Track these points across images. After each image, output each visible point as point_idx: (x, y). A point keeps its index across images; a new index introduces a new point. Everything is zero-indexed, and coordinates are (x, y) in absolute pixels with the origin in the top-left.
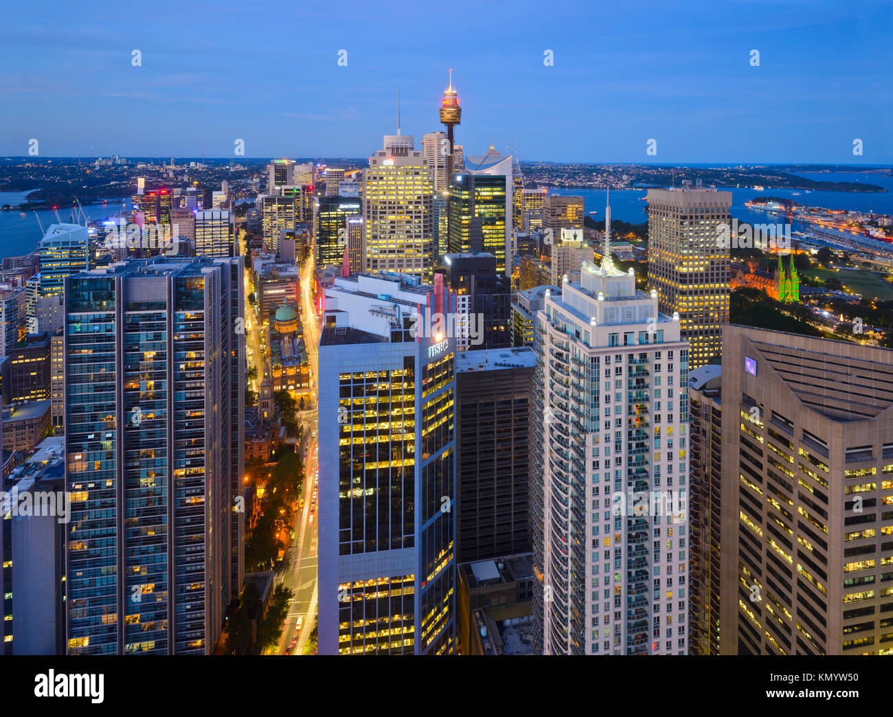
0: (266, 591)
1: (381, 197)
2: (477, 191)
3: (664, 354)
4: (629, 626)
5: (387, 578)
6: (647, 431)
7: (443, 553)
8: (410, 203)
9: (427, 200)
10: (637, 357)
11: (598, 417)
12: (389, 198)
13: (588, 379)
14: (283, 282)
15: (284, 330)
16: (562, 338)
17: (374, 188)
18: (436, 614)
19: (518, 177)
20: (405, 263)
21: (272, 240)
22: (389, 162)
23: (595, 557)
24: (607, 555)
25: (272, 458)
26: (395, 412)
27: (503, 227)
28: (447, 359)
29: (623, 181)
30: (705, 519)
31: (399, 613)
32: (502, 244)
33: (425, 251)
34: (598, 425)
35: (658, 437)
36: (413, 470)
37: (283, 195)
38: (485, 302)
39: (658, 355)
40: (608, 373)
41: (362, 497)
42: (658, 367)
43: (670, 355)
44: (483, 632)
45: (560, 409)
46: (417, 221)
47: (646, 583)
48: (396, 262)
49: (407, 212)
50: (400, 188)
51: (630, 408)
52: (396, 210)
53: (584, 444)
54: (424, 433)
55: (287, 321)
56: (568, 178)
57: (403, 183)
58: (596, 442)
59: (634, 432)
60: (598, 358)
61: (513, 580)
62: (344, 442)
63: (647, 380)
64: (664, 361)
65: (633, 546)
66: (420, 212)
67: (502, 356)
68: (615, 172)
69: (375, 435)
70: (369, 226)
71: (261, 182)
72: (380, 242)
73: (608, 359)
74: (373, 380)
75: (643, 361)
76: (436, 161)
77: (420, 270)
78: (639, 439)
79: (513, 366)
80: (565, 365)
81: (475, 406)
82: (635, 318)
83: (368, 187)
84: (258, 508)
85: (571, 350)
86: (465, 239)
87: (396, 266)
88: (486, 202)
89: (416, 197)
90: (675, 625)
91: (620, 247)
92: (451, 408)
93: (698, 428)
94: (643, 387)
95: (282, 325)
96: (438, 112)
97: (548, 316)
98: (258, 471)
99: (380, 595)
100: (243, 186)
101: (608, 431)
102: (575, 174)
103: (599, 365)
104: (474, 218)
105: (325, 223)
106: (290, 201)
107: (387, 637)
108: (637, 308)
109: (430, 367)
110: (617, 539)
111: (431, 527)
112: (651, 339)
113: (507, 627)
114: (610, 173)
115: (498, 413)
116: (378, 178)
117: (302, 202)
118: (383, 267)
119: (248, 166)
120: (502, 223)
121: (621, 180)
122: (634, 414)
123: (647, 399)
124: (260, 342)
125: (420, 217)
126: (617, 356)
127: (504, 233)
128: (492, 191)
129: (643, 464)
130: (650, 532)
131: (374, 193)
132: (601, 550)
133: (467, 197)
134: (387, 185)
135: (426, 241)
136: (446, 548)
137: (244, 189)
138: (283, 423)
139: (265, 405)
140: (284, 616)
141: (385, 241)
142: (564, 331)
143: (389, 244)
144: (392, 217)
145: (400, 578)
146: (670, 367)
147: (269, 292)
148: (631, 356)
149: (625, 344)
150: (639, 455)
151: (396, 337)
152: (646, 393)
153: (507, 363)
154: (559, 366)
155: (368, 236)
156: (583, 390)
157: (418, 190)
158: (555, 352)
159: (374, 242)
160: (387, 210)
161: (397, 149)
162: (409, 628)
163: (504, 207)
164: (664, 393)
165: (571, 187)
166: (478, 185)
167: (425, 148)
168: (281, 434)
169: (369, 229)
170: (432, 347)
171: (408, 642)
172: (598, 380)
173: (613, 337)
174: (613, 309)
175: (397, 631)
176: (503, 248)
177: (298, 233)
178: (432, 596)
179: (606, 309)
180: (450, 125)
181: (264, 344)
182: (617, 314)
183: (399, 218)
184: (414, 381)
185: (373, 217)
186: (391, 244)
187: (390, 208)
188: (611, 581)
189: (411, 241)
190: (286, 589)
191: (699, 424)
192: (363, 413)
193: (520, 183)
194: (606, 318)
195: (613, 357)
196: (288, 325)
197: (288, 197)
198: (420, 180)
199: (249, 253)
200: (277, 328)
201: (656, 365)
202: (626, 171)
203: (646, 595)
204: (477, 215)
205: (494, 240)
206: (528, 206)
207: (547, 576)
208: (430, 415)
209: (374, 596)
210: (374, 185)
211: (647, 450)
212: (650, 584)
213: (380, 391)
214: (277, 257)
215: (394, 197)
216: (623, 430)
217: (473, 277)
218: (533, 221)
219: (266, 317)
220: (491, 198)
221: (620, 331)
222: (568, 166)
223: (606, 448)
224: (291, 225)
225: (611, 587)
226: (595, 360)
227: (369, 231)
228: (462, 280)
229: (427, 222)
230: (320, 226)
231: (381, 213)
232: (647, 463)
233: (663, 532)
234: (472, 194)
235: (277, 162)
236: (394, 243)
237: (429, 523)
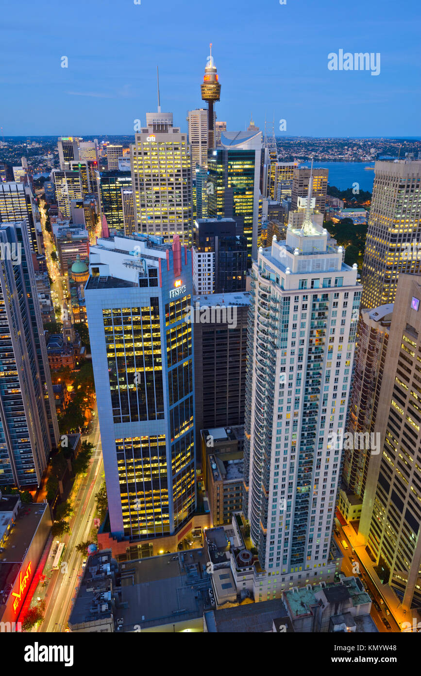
0: (76, 444)
1: (146, 171)
2: (230, 164)
3: (342, 295)
4: (300, 463)
5: (147, 437)
6: (323, 348)
7: (186, 423)
8: (171, 175)
9: (187, 173)
10: (320, 297)
11: (287, 339)
12: (153, 171)
13: (281, 312)
14: (76, 243)
15: (79, 279)
16: (265, 283)
17: (140, 162)
18: (182, 456)
19: (274, 152)
20: (169, 227)
21: (66, 209)
22: (151, 138)
23: (279, 425)
24: (287, 423)
25: (77, 367)
26: (146, 336)
27: (251, 196)
28: (185, 299)
29: (370, 154)
30: (370, 405)
31: (157, 455)
32: (251, 211)
33: (185, 217)
34: (286, 344)
35: (331, 352)
36: (161, 373)
37: (72, 169)
38: (226, 258)
39: (337, 295)
40: (296, 308)
41: (126, 389)
42: (335, 304)
43: (346, 295)
44: (214, 466)
45: (262, 334)
46: (177, 191)
47: (314, 440)
48: (161, 226)
49: (169, 184)
50: (162, 162)
51: (312, 332)
52: (159, 182)
53: (275, 356)
54: (168, 349)
55: (81, 273)
56: (321, 152)
57: (164, 157)
58: (284, 354)
59: (313, 349)
60: (289, 297)
61: (236, 439)
62: (110, 355)
63: (327, 313)
64: (341, 300)
65: (307, 419)
66: (180, 184)
67: (235, 298)
68: (364, 145)
69: (133, 351)
70: (138, 196)
71: (55, 158)
72: (148, 209)
73: (296, 299)
74: (129, 314)
75: (324, 300)
76: (200, 137)
77: (181, 233)
78: (316, 353)
79: (243, 305)
80: (268, 303)
81: (213, 332)
82: (323, 268)
83: (135, 162)
84: (69, 397)
85: (272, 292)
86: (220, 207)
87: (162, 229)
88: (238, 174)
89: (176, 171)
90: (331, 463)
91: (356, 213)
92: (190, 334)
93: (374, 347)
94: (323, 318)
95: (78, 276)
96: (200, 89)
97: (260, 267)
98: (68, 376)
99: (143, 445)
100: (40, 162)
101: (293, 348)
102: (329, 148)
103: (289, 303)
104: (227, 189)
105: (106, 194)
106: (77, 175)
107: (149, 468)
108: (325, 261)
109: (172, 304)
110: (296, 415)
111: (176, 408)
112: (333, 283)
113: (230, 464)
114: (360, 147)
115: (230, 337)
116: (143, 154)
117: (88, 175)
118: (151, 230)
119: (42, 143)
120: (251, 193)
121: (369, 153)
122: (315, 336)
123: (325, 327)
124: (63, 289)
125: (180, 188)
126: (304, 296)
127: (253, 202)
128: (243, 165)
129: (318, 369)
130: (320, 411)
131: (140, 167)
132: (283, 421)
133: (221, 170)
134: (150, 159)
135: (186, 208)
136: (188, 419)
137: (41, 165)
138: (83, 344)
139: (68, 333)
140: (89, 457)
141: (151, 209)
142: (268, 278)
143: (155, 211)
144: (156, 188)
145: (156, 436)
146: (345, 304)
147: (66, 251)
148: (315, 297)
149: (312, 288)
150: (315, 363)
151: (143, 283)
152: (325, 323)
153: (238, 303)
154: (263, 304)
155: (138, 205)
156: (277, 320)
157: (177, 164)
158: (261, 294)
159: (142, 209)
160: (152, 182)
161: (158, 125)
162: (163, 463)
163: (253, 179)
164: (339, 323)
165: (324, 160)
166: (230, 159)
167: (190, 125)
168: (82, 352)
169: (138, 199)
170: (173, 291)
171: (163, 471)
172: (288, 313)
173: (303, 283)
174: (306, 261)
175: (156, 465)
176: (251, 214)
177: (87, 203)
178: (179, 447)
179: (299, 262)
180: (211, 102)
181: (66, 290)
182: (309, 264)
183: (162, 189)
184: (158, 314)
185: (141, 189)
186: (157, 211)
187: (154, 180)
188: (290, 438)
189: (173, 209)
190: (89, 443)
191: (374, 344)
192: (122, 336)
193: (275, 157)
194: (299, 268)
195: (301, 297)
196: (82, 276)
197: (76, 171)
198: (179, 155)
199: (48, 219)
200: (74, 278)
201: (334, 303)
202: (374, 145)
203: (313, 446)
204: (229, 186)
205: (244, 208)
206: (280, 177)
207: (252, 436)
208: (173, 338)
209: (139, 446)
210: (139, 160)
211: (322, 361)
212: (316, 440)
213: (134, 322)
214: (70, 223)
215: (157, 171)
216: (305, 347)
217: (217, 238)
218: (284, 191)
219: (66, 270)
220: (242, 170)
221: (309, 278)
222: (323, 140)
223: (291, 359)
224: (80, 196)
225: (289, 442)
226: (287, 299)
227: (138, 201)
228: (208, 240)
229: (186, 192)
230: (103, 197)
231: (147, 184)
232: (321, 368)
233: (328, 411)
234: (225, 168)
235: (64, 139)
236: (159, 211)
237: (174, 405)
